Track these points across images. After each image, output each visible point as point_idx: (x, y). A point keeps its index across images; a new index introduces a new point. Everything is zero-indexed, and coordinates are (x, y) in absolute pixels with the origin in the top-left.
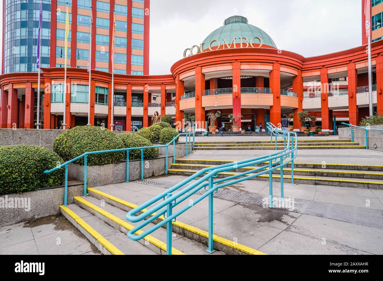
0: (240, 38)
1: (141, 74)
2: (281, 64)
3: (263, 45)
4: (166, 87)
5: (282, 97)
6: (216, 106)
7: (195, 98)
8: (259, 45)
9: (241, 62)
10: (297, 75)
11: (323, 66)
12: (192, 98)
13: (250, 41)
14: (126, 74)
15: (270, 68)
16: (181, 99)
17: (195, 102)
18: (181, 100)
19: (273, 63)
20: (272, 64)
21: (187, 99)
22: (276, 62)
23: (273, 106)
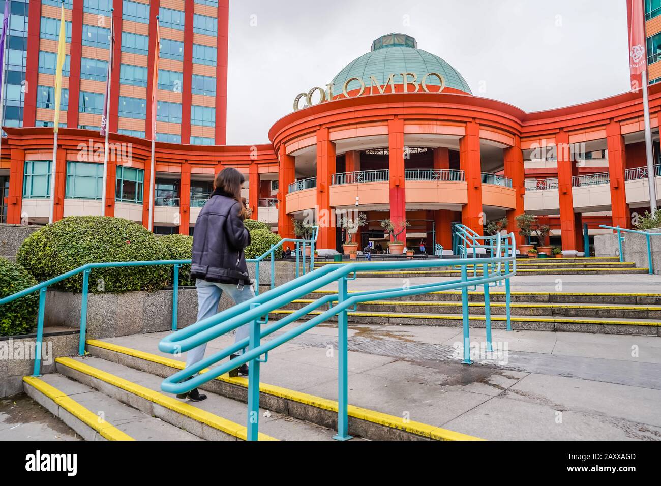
0: (402, 74)
1: (210, 143)
2: (481, 124)
3: (446, 89)
4: (260, 169)
5: (485, 187)
6: (357, 204)
7: (316, 188)
8: (439, 88)
9: (405, 120)
10: (513, 145)
11: (561, 129)
12: (311, 189)
13: (422, 81)
14: (179, 143)
15: (460, 131)
16: (289, 192)
17: (316, 196)
18: (289, 194)
19: (466, 122)
20: (464, 125)
21: (301, 191)
22: (471, 120)
23: (468, 205)
